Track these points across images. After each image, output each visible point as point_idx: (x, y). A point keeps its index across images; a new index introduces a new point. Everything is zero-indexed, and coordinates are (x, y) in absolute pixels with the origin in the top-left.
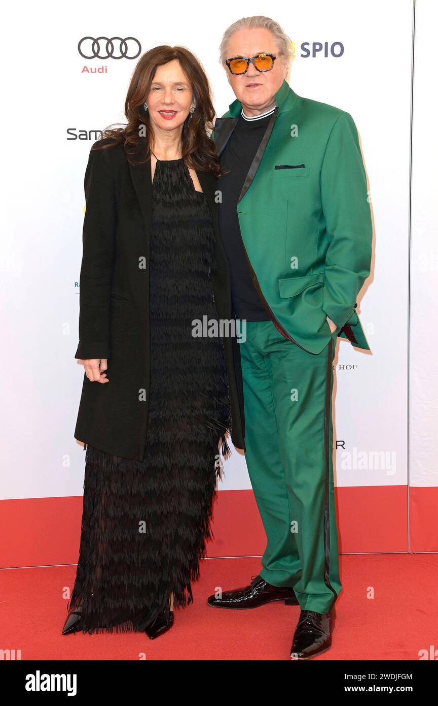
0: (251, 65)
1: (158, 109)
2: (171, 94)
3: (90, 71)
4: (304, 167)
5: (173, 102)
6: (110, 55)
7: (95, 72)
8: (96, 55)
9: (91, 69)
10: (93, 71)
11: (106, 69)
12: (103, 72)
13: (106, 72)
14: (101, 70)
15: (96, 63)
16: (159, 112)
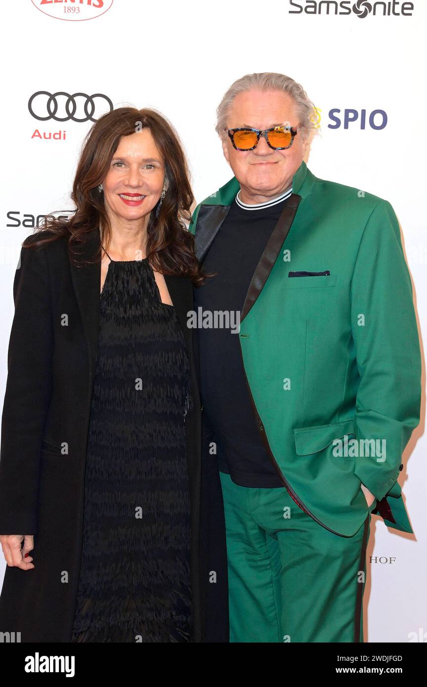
0: (262, 140)
1: (118, 191)
2: (138, 174)
3: (42, 135)
4: (329, 275)
5: (141, 184)
6: (71, 116)
7: (50, 138)
8: (52, 115)
9: (45, 134)
10: (47, 136)
11: (64, 135)
12: (60, 138)
13: (64, 138)
14: (57, 136)
15: (52, 126)
16: (119, 195)
